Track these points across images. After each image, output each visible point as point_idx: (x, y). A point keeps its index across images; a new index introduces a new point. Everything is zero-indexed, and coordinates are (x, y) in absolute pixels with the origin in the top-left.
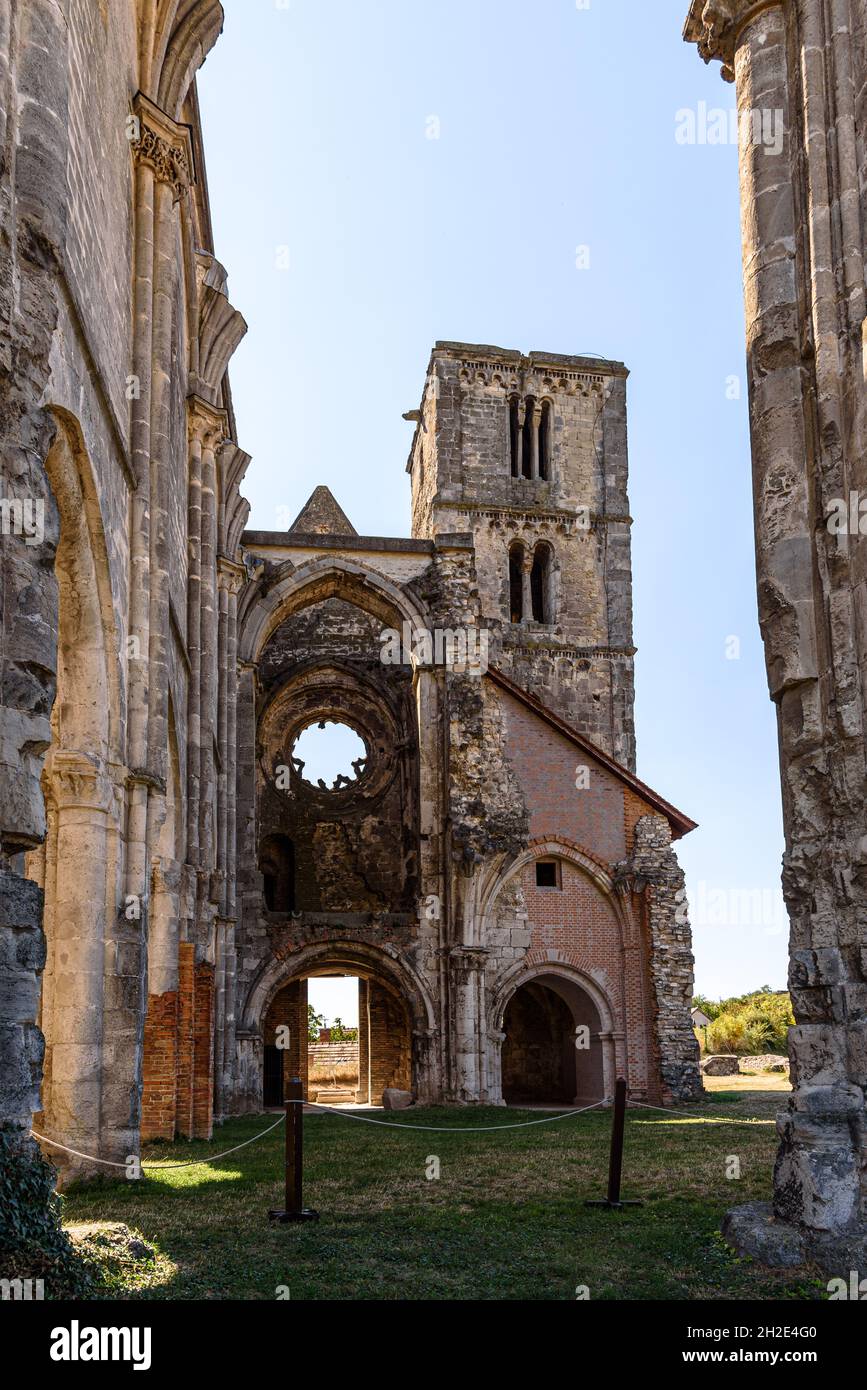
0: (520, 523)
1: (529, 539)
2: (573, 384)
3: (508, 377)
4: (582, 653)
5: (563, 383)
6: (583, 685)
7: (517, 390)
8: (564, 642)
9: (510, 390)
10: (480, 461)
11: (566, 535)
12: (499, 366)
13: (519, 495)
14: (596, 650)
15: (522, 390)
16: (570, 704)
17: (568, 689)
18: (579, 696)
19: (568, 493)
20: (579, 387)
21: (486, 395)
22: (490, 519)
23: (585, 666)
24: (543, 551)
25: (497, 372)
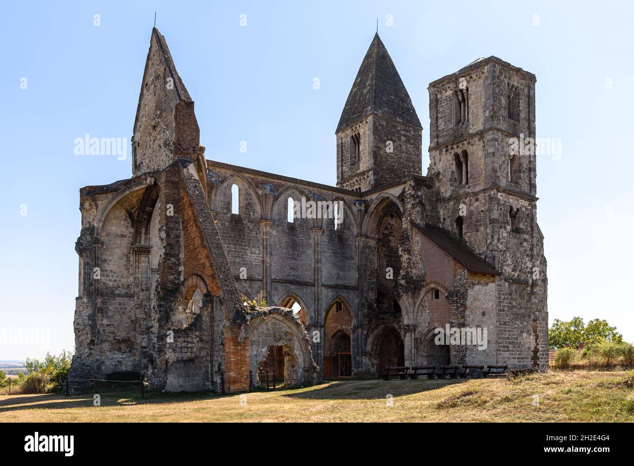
0: (455, 147)
1: (459, 151)
2: (474, 77)
3: (452, 85)
4: (475, 194)
5: (471, 77)
6: (477, 207)
7: (456, 89)
8: (470, 191)
9: (454, 90)
10: (444, 126)
11: (472, 145)
12: (448, 83)
13: (456, 134)
14: (480, 192)
15: (457, 88)
16: (472, 217)
17: (472, 211)
18: (476, 213)
19: (473, 126)
20: (477, 76)
21: (446, 96)
22: (445, 149)
23: (477, 200)
24: (465, 154)
25: (448, 86)
